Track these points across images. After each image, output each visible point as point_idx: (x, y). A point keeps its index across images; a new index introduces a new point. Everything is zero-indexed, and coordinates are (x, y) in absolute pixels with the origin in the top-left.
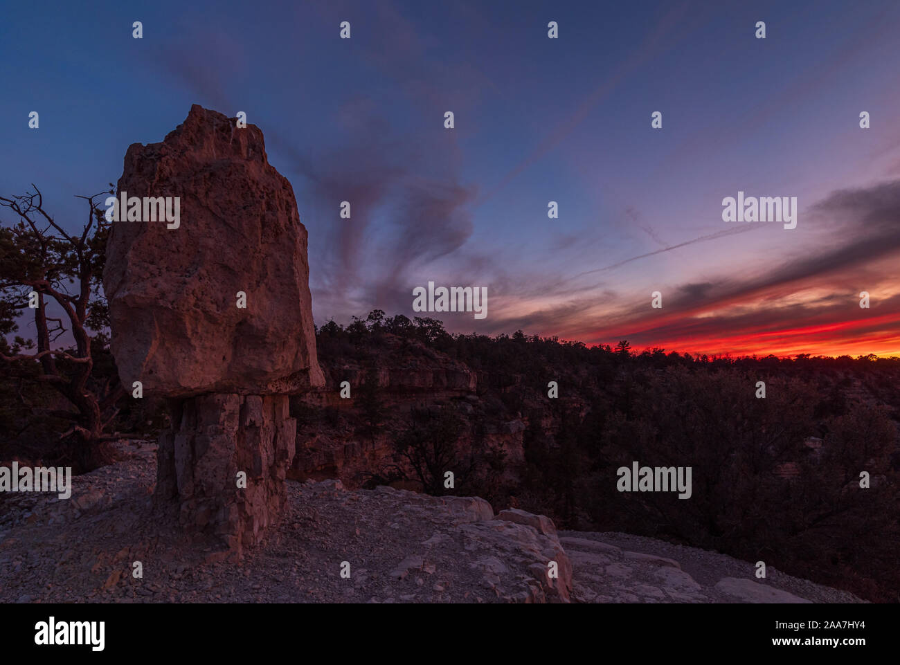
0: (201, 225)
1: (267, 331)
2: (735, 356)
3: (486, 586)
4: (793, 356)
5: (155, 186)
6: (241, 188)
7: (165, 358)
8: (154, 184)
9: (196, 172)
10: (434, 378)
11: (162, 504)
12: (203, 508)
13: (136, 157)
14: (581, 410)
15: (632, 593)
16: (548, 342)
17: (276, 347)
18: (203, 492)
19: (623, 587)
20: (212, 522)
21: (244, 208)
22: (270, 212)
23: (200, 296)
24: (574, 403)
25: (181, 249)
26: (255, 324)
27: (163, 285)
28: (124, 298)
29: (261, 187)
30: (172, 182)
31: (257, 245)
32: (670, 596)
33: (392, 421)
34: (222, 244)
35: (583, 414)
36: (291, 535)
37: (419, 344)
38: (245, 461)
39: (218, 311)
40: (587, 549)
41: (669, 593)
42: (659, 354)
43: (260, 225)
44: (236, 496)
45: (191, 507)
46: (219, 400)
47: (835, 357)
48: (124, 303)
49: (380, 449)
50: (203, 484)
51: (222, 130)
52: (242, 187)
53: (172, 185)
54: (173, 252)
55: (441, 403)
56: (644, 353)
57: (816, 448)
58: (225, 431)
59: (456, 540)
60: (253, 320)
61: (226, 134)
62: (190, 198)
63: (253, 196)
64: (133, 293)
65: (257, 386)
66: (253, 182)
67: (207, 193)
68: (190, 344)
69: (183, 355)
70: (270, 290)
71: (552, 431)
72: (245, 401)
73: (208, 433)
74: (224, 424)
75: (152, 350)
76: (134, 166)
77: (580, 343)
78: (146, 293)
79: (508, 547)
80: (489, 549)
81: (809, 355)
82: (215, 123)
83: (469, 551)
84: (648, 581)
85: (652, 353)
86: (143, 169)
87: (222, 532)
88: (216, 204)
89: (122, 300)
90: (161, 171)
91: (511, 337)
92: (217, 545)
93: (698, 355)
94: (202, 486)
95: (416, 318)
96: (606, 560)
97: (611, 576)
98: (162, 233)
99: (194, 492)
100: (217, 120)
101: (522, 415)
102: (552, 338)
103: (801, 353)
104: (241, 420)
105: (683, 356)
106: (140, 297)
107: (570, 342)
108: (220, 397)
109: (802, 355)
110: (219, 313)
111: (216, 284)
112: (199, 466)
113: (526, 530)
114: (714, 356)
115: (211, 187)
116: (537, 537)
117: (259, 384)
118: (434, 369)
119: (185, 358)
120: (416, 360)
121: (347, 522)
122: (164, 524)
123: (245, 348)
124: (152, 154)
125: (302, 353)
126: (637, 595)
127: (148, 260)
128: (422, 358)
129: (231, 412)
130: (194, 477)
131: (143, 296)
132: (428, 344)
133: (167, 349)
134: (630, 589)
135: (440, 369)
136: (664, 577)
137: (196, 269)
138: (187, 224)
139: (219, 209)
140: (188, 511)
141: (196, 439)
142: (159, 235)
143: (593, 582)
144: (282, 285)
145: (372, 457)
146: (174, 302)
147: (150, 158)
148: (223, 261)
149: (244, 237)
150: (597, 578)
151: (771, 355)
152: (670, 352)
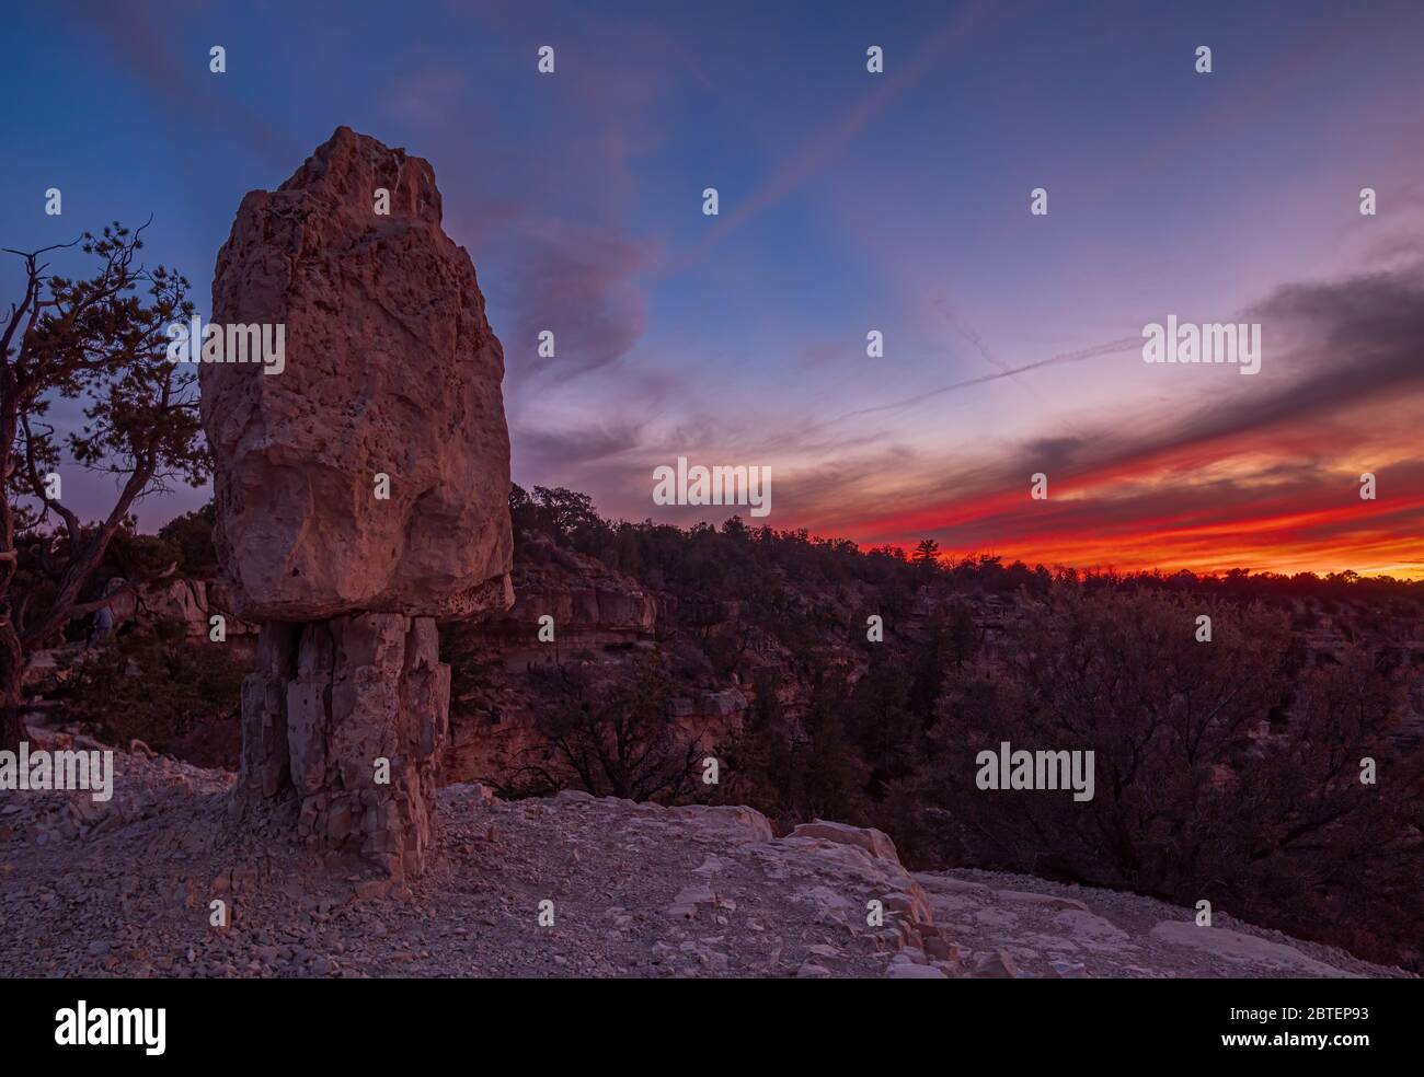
0: (369, 331)
1: (462, 507)
2: (1123, 572)
3: (830, 923)
4: (1220, 572)
5: (298, 264)
6: (426, 270)
7: (316, 550)
8: (296, 260)
9: (354, 241)
10: (573, 605)
11: (258, 803)
12: (338, 810)
13: (263, 215)
14: (849, 669)
15: (1025, 946)
16: (790, 538)
17: (472, 535)
18: (339, 782)
19: (1009, 939)
20: (355, 832)
21: (432, 302)
22: (468, 310)
23: (373, 449)
24: (836, 657)
25: (339, 370)
26: (445, 497)
27: (321, 430)
28: (267, 450)
29: (452, 267)
30: (323, 258)
31: (452, 365)
32: (1086, 949)
33: (489, 691)
34: (399, 362)
35: (853, 678)
36: (463, 863)
37: (544, 540)
38: (409, 729)
39: (399, 473)
40: (935, 889)
41: (1084, 945)
42: (991, 564)
43: (454, 332)
44: (396, 789)
45: (319, 807)
46: (374, 624)
47: (1290, 575)
48: (266, 456)
49: (466, 746)
50: (341, 767)
51: (384, 168)
52: (427, 267)
53: (322, 262)
54: (328, 374)
55: (585, 655)
56: (965, 564)
57: (1259, 738)
58: (384, 678)
59: (747, 866)
60: (444, 489)
61: (390, 175)
62: (352, 284)
63: (443, 283)
64: (280, 441)
65: (433, 601)
66: (442, 258)
67: (375, 277)
68: (354, 527)
69: (344, 544)
70: (467, 439)
71: (799, 711)
72: (413, 626)
73: (355, 681)
74: (381, 666)
75: (302, 535)
76: (257, 227)
77: (849, 542)
78: (299, 443)
79: (835, 872)
80: (809, 876)
81: (1247, 571)
82: (372, 158)
83: (778, 880)
84: (1045, 931)
85: (978, 564)
86: (273, 235)
87: (376, 849)
88: (389, 294)
89: (264, 453)
90: (306, 240)
91: (719, 529)
92: (368, 871)
93: (1060, 568)
94: (340, 771)
95: (536, 488)
96: (972, 904)
97: (987, 925)
98: (310, 342)
99: (324, 781)
100: (375, 153)
101: (741, 678)
102: (796, 534)
103: (1234, 567)
104: (408, 658)
105: (1033, 569)
106: (291, 449)
107: (830, 541)
108: (374, 618)
109: (1236, 571)
110: (400, 476)
111: (394, 428)
112: (337, 736)
113: (853, 851)
114: (1087, 571)
115: (381, 266)
116: (872, 862)
117: (436, 597)
118: (574, 589)
119: (346, 551)
120: (538, 572)
121: (546, 843)
122: (270, 836)
123: (423, 536)
124: (289, 211)
125: (502, 548)
126: (1035, 949)
127: (291, 386)
128: (551, 567)
129: (393, 644)
130: (327, 754)
131: (295, 446)
132: (562, 540)
133: (321, 535)
134: (1023, 941)
135: (585, 589)
136: (1069, 923)
137: (364, 404)
138: (345, 327)
139: (394, 304)
140: (314, 813)
141: (334, 690)
142: (306, 345)
143: (960, 934)
144: (485, 431)
145: (448, 762)
146: (340, 456)
147: (287, 216)
148: (402, 389)
149: (433, 351)
150: (966, 929)
151: (1183, 571)
152: (1012, 562)
